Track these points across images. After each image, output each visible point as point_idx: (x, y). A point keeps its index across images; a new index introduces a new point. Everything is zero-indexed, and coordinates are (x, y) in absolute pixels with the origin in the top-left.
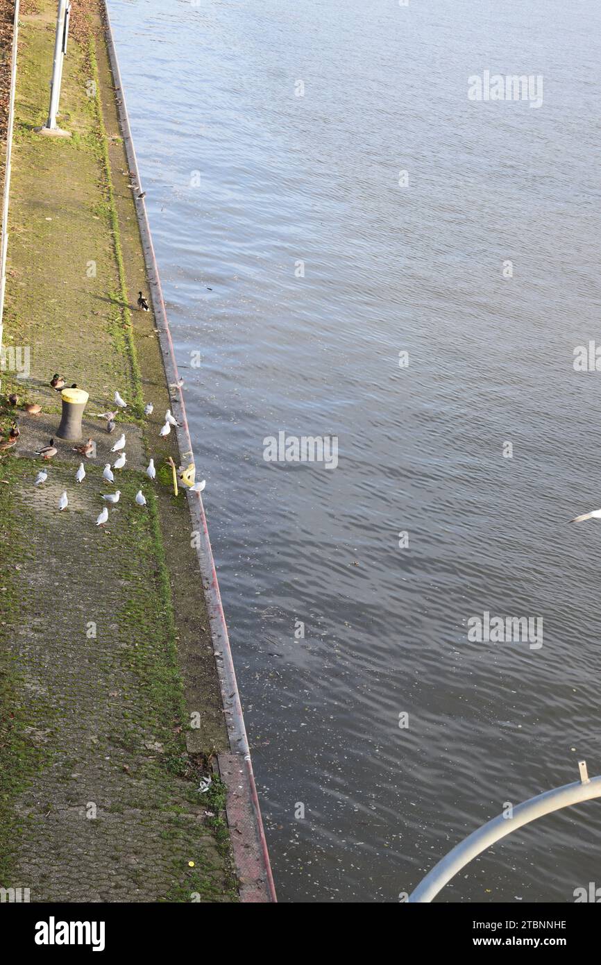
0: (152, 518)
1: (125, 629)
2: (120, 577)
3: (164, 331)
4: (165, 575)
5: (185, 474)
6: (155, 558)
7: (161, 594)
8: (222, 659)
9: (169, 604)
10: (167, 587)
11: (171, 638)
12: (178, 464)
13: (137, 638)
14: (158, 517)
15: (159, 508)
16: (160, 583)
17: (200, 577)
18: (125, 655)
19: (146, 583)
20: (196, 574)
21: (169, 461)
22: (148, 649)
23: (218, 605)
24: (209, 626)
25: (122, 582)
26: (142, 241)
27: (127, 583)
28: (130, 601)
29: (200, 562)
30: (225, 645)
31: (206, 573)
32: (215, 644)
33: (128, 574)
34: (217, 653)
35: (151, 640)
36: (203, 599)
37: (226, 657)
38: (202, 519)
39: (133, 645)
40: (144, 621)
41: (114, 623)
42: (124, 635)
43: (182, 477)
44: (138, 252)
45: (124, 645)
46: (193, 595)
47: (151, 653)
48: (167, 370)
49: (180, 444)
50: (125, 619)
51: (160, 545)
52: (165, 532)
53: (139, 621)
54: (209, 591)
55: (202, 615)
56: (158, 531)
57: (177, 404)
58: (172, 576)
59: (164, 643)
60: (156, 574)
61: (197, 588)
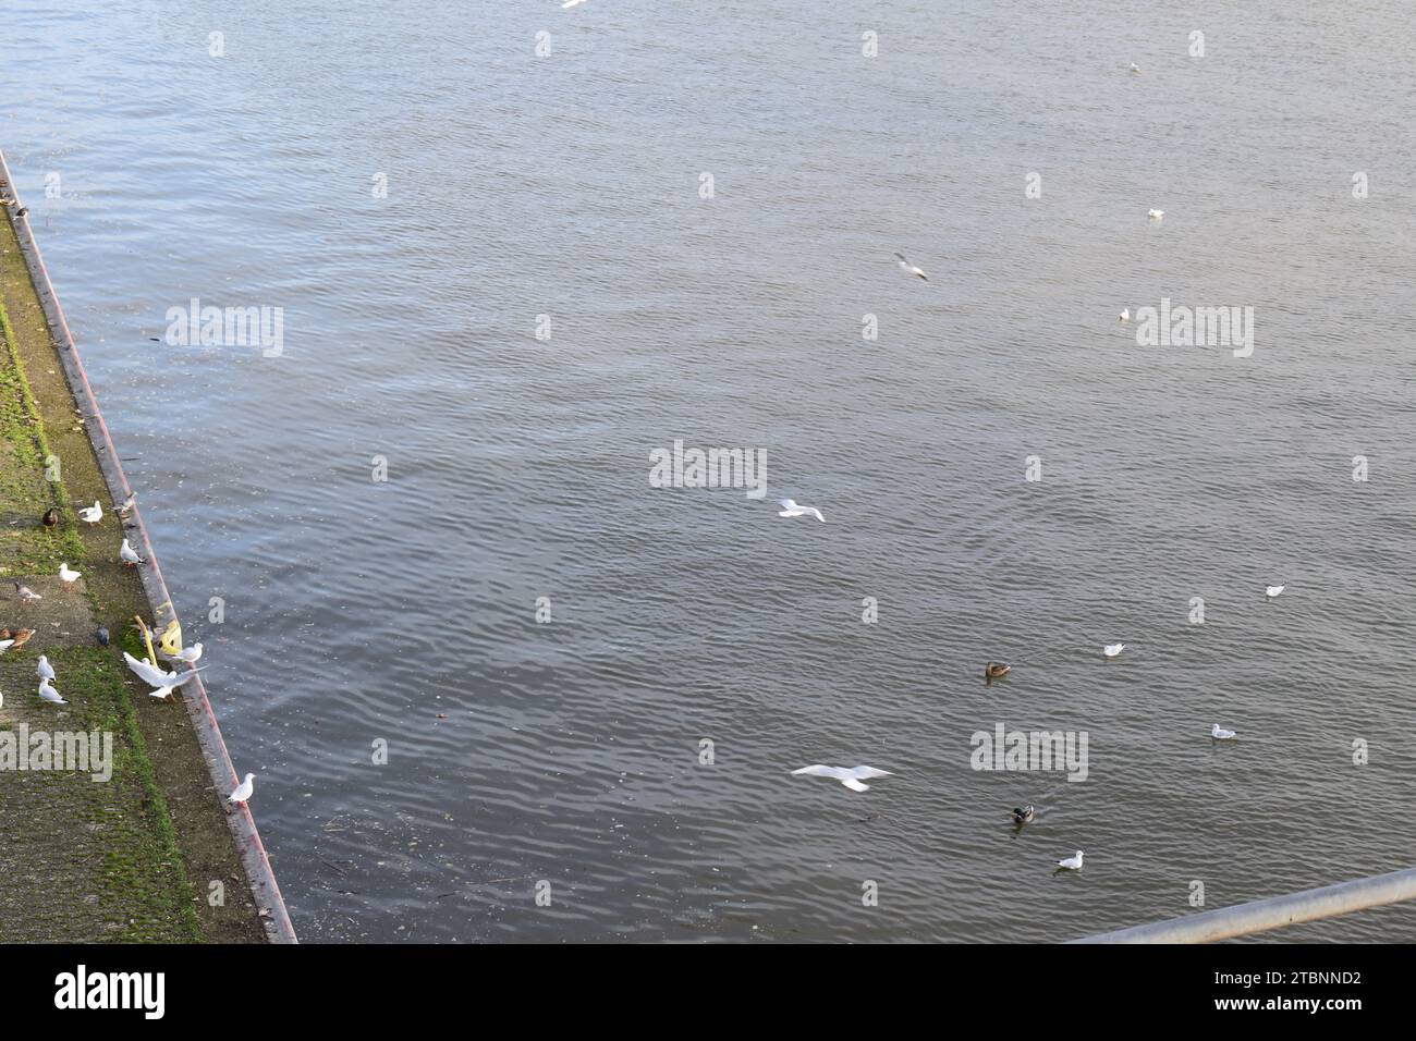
0: (124, 716)
1: (110, 899)
2: (88, 819)
3: (93, 419)
4: (160, 803)
5: (166, 639)
6: (139, 780)
7: (159, 834)
8: (272, 919)
9: (174, 848)
10: (166, 822)
11: (186, 901)
12: (152, 626)
13: (132, 911)
14: (134, 713)
15: (132, 699)
16: (154, 816)
17: (217, 797)
19: (130, 820)
20: (209, 793)
21: (136, 622)
22: (151, 925)
23: (253, 836)
24: (242, 870)
25: (92, 827)
26: (34, 284)
27: (100, 826)
28: (109, 855)
29: (213, 773)
30: (273, 896)
31: (224, 790)
32: (257, 897)
33: (99, 813)
34: (263, 912)
35: (155, 910)
36: (228, 831)
37: (279, 914)
38: (204, 705)
39: (127, 922)
40: (138, 881)
41: (90, 892)
42: (109, 908)
43: (161, 645)
44: (31, 302)
45: (112, 926)
46: (210, 826)
47: (158, 931)
48: (109, 480)
49: (149, 593)
50: (107, 884)
51: (143, 758)
52: (148, 735)
53: (130, 883)
54: (234, 817)
55: (229, 856)
56: (136, 735)
57: (134, 531)
58: (171, 802)
59: (176, 910)
60: (145, 805)
61: (214, 815)
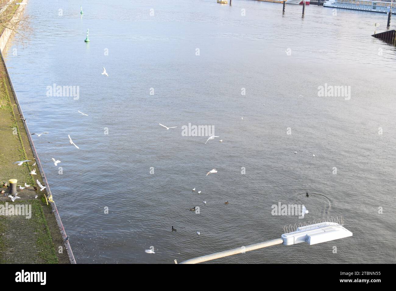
0: (41, 213)
1: (38, 246)
2: (35, 232)
3: (37, 158)
4: (48, 229)
5: (50, 198)
6: (44, 224)
7: (48, 234)
8: (68, 250)
9: (50, 237)
10: (49, 232)
11: (52, 247)
12: (47, 196)
13: (42, 249)
14: (43, 212)
15: (43, 209)
16: (47, 231)
17: (58, 227)
18: (39, 254)
19: (42, 232)
20: (57, 227)
21: (44, 195)
22: (46, 251)
23: (65, 235)
26: (27, 133)
27: (37, 233)
28: (38, 238)
29: (58, 223)
30: (68, 246)
31: (60, 226)
32: (66, 246)
33: (37, 230)
34: (67, 249)
35: (46, 248)
36: (60, 234)
37: (70, 249)
38: (56, 211)
39: (41, 251)
40: (44, 243)
41: (35, 245)
42: (38, 248)
43: (48, 199)
44: (26, 137)
45: (39, 251)
46: (57, 233)
47: (47, 252)
48: (40, 169)
49: (47, 190)
50: (38, 244)
51: (45, 220)
52: (46, 216)
53: (42, 243)
54: (62, 231)
55: (61, 238)
56: (44, 216)
57: (44, 179)
58: (50, 228)
59: (51, 248)
60: (45, 229)
61: (58, 231)
